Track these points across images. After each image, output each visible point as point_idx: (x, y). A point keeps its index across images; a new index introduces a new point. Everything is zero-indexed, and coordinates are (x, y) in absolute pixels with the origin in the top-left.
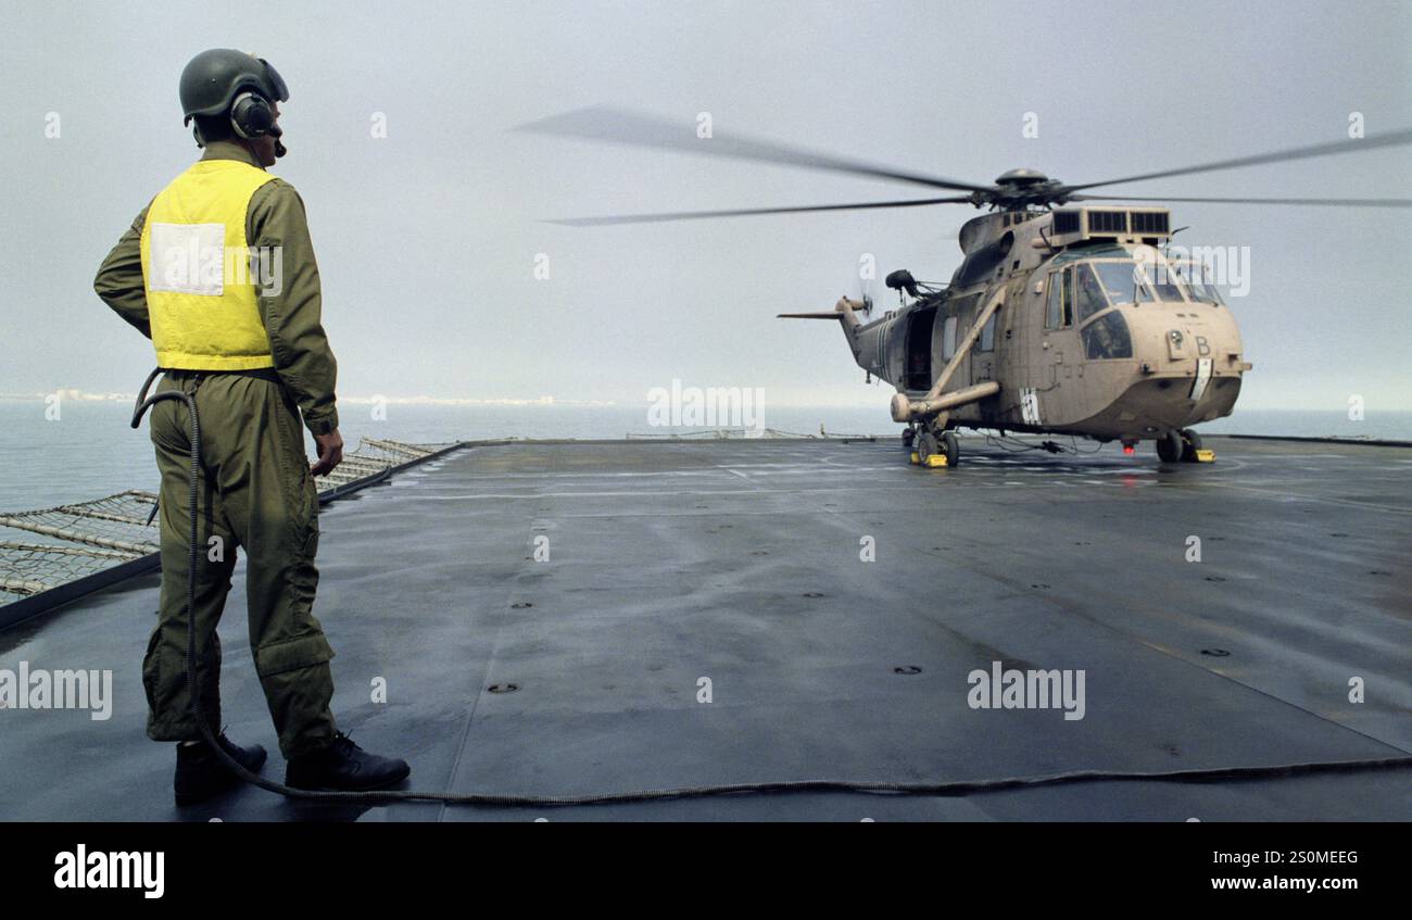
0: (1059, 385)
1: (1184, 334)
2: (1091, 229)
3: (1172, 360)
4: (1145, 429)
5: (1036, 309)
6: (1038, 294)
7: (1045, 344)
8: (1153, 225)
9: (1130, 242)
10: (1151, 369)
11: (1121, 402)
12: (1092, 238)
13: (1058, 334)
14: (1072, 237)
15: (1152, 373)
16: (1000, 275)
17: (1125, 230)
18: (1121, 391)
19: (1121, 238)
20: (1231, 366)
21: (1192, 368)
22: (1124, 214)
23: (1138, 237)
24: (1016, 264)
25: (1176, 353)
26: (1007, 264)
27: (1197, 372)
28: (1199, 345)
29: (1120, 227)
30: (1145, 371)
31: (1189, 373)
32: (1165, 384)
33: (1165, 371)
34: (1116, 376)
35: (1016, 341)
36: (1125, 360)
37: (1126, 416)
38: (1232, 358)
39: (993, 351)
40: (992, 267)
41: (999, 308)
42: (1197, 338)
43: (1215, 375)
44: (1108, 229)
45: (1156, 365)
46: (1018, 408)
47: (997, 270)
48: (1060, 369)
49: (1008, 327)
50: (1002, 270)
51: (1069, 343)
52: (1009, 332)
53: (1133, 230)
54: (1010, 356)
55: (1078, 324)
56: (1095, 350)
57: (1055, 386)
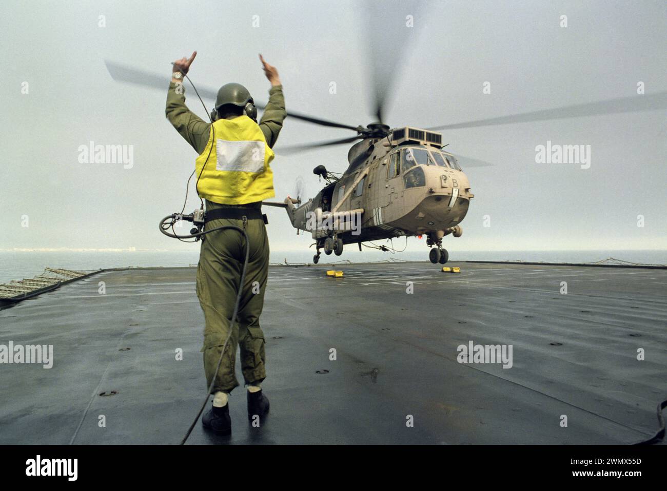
0: (392, 203)
1: (448, 177)
2: (409, 136)
3: (443, 187)
4: (428, 223)
5: (383, 172)
6: (384, 164)
7: (387, 186)
8: (435, 139)
9: (425, 145)
10: (433, 190)
11: (419, 208)
12: (410, 140)
13: (393, 179)
14: (401, 141)
15: (434, 192)
16: (367, 163)
17: (423, 139)
18: (420, 201)
19: (422, 142)
20: (466, 194)
21: (450, 192)
22: (423, 132)
23: (429, 143)
24: (375, 157)
25: (444, 185)
26: (370, 159)
27: (452, 194)
28: (454, 182)
29: (421, 137)
30: (431, 191)
31: (449, 194)
32: (439, 198)
33: (439, 192)
34: (417, 195)
35: (373, 188)
36: (422, 187)
37: (421, 215)
38: (467, 190)
39: (362, 195)
40: (364, 161)
41: (366, 176)
42: (453, 180)
43: (459, 196)
44: (416, 138)
45: (435, 189)
46: (372, 218)
47: (366, 162)
48: (393, 195)
49: (369, 183)
50: (368, 161)
51: (398, 183)
52: (370, 185)
53: (427, 140)
54: (370, 196)
55: (402, 174)
56: (409, 185)
57: (390, 203)
